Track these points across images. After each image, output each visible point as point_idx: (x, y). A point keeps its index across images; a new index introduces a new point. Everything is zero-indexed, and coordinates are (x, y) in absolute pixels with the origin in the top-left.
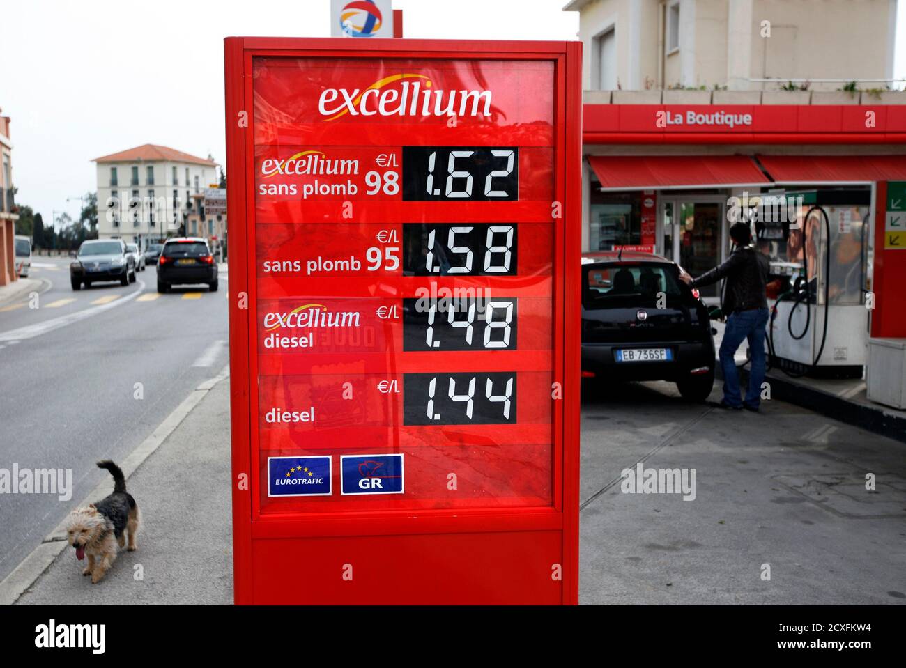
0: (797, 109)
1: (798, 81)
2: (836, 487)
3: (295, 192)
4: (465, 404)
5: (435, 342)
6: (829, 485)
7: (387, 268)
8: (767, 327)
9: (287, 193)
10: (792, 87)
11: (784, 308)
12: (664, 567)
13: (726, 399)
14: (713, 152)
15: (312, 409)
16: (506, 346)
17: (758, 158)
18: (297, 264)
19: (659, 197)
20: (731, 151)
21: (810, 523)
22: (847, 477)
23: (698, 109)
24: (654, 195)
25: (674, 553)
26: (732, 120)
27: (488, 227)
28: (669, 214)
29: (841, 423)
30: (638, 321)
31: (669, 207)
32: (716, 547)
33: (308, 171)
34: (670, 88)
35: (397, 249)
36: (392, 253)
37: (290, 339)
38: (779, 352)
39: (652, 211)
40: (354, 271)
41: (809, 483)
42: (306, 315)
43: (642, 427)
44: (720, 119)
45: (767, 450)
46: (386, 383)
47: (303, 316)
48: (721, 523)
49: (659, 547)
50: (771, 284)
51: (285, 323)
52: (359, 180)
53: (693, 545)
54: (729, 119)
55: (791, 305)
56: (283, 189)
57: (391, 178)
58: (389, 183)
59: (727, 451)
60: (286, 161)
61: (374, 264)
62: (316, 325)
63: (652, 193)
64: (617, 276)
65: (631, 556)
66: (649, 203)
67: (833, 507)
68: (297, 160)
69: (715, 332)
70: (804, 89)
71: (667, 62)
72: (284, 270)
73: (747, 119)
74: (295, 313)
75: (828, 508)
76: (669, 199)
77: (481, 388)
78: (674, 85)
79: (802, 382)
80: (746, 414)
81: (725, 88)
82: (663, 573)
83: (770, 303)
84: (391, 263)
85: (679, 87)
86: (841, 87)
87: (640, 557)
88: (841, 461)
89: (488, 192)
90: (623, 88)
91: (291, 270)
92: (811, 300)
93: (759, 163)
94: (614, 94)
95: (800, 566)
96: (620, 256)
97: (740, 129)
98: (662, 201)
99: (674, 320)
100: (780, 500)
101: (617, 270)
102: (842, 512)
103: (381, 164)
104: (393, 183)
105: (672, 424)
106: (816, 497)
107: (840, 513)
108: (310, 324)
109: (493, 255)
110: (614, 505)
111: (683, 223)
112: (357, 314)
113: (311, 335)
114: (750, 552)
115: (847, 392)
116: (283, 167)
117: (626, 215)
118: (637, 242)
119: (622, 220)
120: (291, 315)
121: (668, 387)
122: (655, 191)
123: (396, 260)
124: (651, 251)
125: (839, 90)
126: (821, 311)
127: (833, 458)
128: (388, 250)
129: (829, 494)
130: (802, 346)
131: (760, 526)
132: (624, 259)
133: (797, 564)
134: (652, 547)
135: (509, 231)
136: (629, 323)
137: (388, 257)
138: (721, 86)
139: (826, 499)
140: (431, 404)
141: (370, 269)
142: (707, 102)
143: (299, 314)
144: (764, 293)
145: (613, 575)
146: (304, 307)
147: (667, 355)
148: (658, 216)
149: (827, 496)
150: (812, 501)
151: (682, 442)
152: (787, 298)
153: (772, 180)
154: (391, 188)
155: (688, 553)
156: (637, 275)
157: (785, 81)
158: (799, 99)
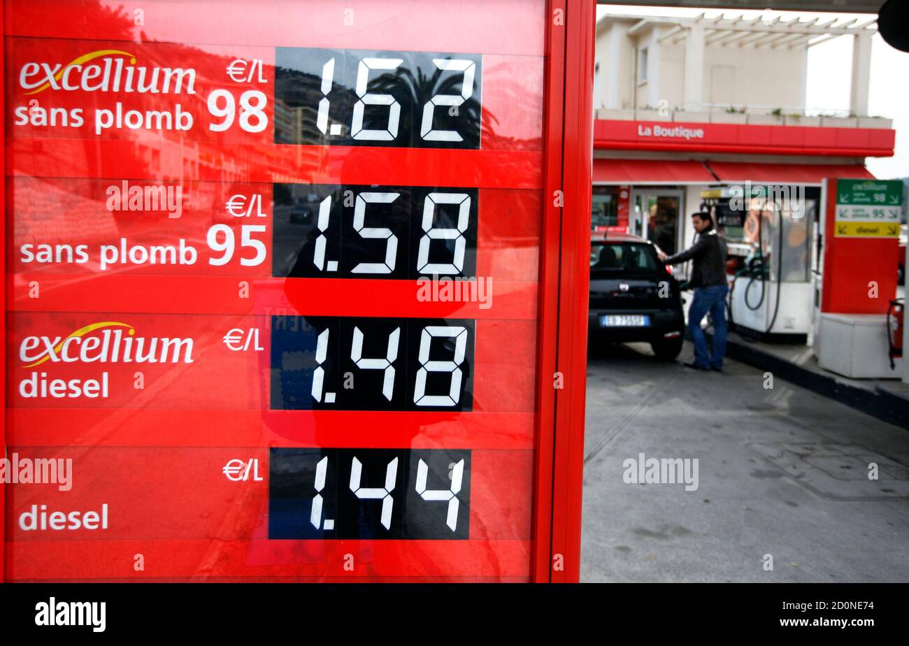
0: (737, 127)
1: (738, 107)
2: (808, 459)
3: (81, 122)
4: (379, 503)
5: (328, 395)
6: (802, 456)
7: (245, 262)
8: (727, 299)
9: (65, 123)
10: (733, 111)
11: (741, 283)
12: (655, 563)
13: (696, 361)
14: (673, 157)
15: (105, 507)
16: (453, 404)
17: (708, 163)
18: (83, 250)
19: (632, 190)
20: (686, 157)
21: (794, 505)
22: (815, 447)
23: (664, 125)
24: (628, 189)
25: (664, 543)
26: (688, 134)
27: (427, 194)
28: (639, 204)
29: (796, 387)
30: (619, 291)
31: (638, 198)
32: (705, 535)
33: (104, 86)
34: (641, 108)
35: (262, 229)
36: (254, 235)
37: (67, 384)
38: (738, 319)
39: (627, 201)
40: (185, 265)
41: (782, 453)
42: (97, 341)
43: (623, 385)
44: (679, 133)
45: (736, 414)
46: (237, 464)
47: (91, 343)
48: (707, 501)
49: (648, 533)
50: (730, 263)
51: (59, 355)
52: (195, 105)
53: (682, 531)
54: (686, 133)
55: (746, 281)
56: (59, 116)
57: (253, 102)
58: (249, 111)
59: (701, 413)
60: (64, 66)
61: (220, 255)
62: (115, 359)
63: (627, 187)
64: (602, 252)
65: (620, 544)
66: (624, 195)
67: (812, 484)
68: (84, 66)
69: (684, 301)
70: (742, 112)
71: (638, 89)
72: (59, 260)
73: (699, 133)
74: (76, 336)
75: (807, 486)
76: (638, 192)
77: (406, 476)
78: (644, 106)
79: (759, 347)
80: (713, 375)
81: (683, 110)
82: (655, 573)
83: (730, 278)
84: (251, 253)
85: (648, 108)
86: (770, 111)
87: (630, 546)
88: (804, 428)
89: (428, 132)
90: (607, 107)
91: (70, 260)
92: (765, 277)
93: (708, 167)
94: (600, 112)
95: (797, 567)
96: (605, 235)
97: (694, 141)
98: (634, 193)
99: (649, 291)
100: (759, 474)
101: (601, 248)
102: (822, 491)
103: (236, 76)
104: (258, 111)
105: (648, 383)
106: (790, 470)
107: (821, 493)
108: (103, 357)
109: (435, 243)
110: (600, 474)
111: (649, 210)
112: (189, 342)
113: (105, 375)
114: (742, 543)
115: (799, 358)
116: (58, 77)
117: (605, 204)
118: (614, 224)
119: (602, 207)
120: (69, 340)
121: (645, 347)
122: (629, 186)
123: (261, 248)
124: (625, 231)
125: (768, 114)
126: (774, 287)
127: (797, 424)
128: (246, 230)
129: (804, 467)
130: (757, 316)
131: (745, 507)
132: (609, 238)
133: (793, 564)
134: (642, 532)
135: (464, 202)
136: (612, 293)
137: (246, 241)
138: (680, 108)
139: (802, 475)
140: (318, 502)
141: (213, 262)
142: (669, 120)
143: (84, 338)
144: (725, 271)
145: (603, 573)
146: (92, 327)
147: (645, 321)
148: (631, 205)
149: (803, 470)
150: (789, 475)
151: (659, 401)
152: (744, 275)
153: (718, 179)
154: (253, 120)
155: (679, 542)
156: (618, 251)
157: (728, 106)
158: (738, 120)
